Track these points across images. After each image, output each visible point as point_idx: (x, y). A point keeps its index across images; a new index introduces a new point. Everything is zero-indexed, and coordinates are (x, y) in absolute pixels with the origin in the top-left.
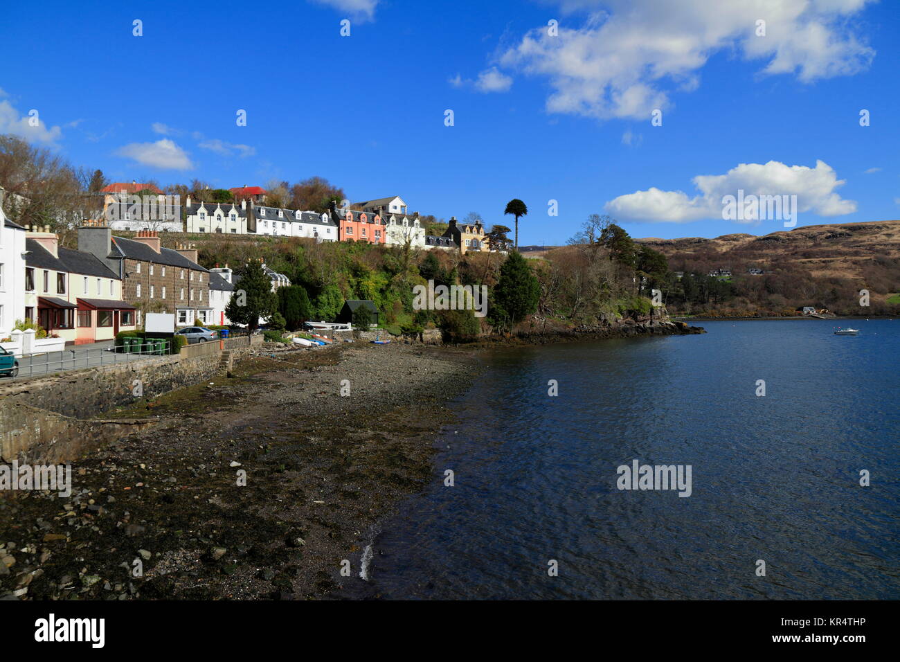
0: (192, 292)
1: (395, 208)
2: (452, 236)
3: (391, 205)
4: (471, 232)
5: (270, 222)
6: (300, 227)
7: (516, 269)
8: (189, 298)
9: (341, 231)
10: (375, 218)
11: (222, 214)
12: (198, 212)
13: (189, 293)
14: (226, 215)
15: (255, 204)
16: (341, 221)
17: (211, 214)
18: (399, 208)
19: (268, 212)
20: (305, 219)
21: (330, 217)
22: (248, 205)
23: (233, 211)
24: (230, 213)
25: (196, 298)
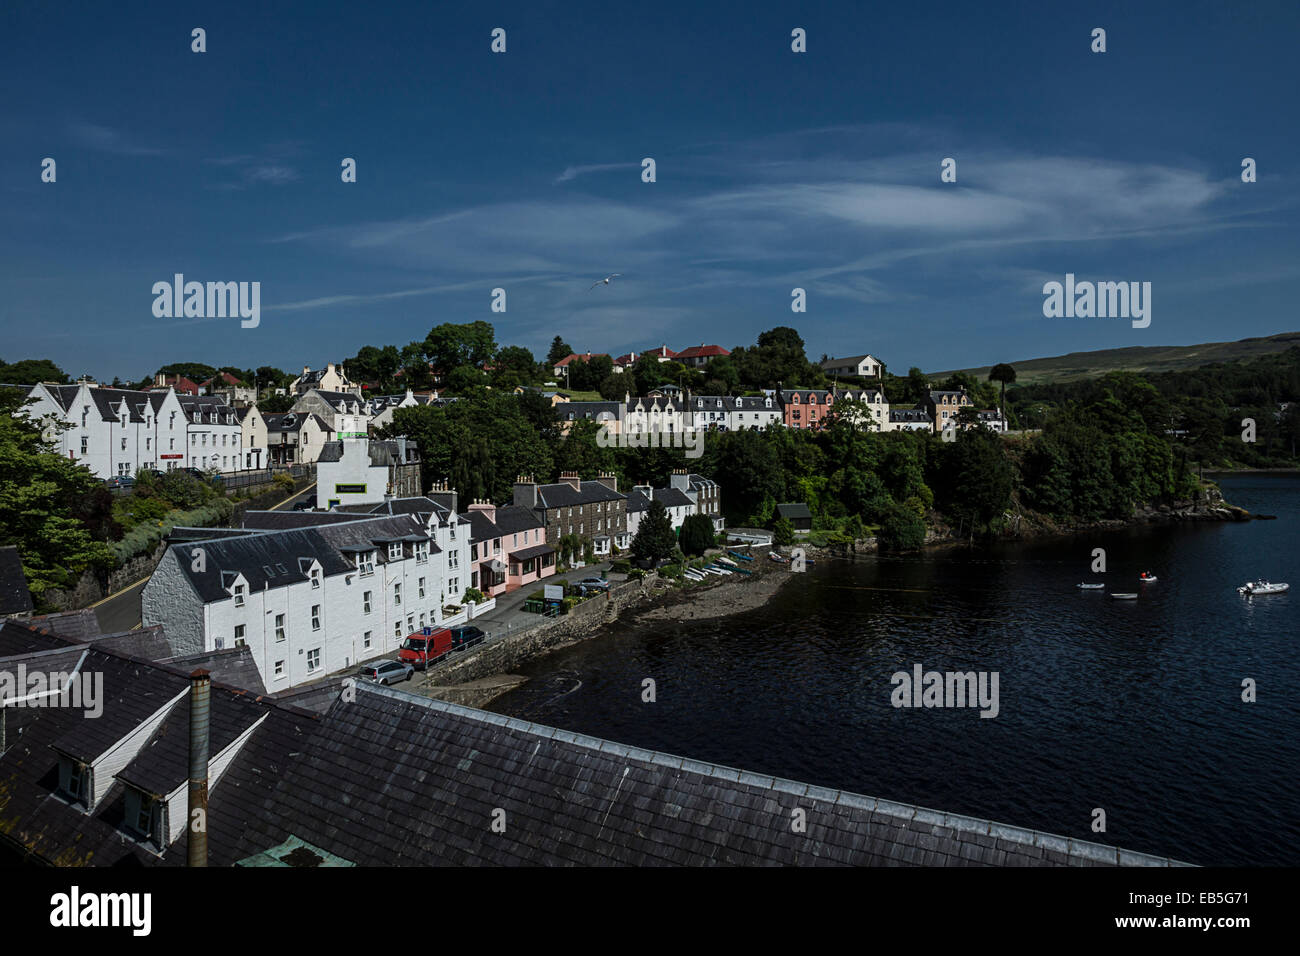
0: (609, 521)
1: (866, 368)
2: (926, 408)
3: (861, 366)
4: (950, 402)
5: (708, 414)
6: (741, 415)
7: (978, 462)
8: (606, 527)
9: (787, 416)
10: (827, 398)
11: (659, 410)
12: (636, 408)
13: (606, 523)
14: (663, 410)
15: (693, 395)
16: (787, 406)
17: (648, 410)
18: (871, 368)
19: (707, 402)
20: (747, 407)
21: (775, 401)
22: (685, 396)
23: (669, 406)
24: (667, 408)
25: (613, 524)
